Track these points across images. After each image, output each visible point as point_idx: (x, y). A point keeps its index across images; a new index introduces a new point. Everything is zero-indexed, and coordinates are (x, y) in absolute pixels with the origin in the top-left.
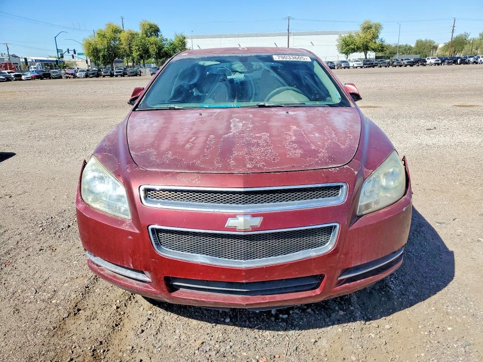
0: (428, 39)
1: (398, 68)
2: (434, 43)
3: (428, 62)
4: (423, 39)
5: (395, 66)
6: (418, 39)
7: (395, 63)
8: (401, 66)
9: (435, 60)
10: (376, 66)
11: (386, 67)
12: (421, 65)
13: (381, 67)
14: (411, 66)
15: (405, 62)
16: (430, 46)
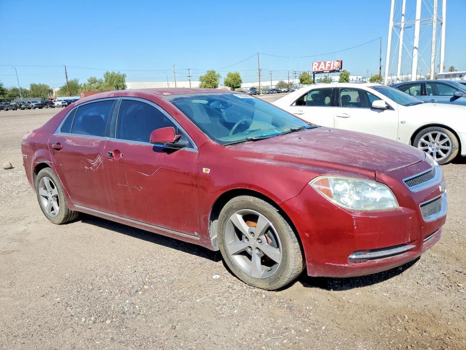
0: (42, 83)
1: (26, 111)
2: (49, 87)
3: (56, 104)
4: (37, 83)
5: (24, 109)
6: (32, 83)
7: (23, 106)
8: (30, 108)
9: (61, 102)
10: (2, 109)
11: (14, 110)
12: (50, 107)
13: (7, 110)
14: (40, 108)
15: (33, 104)
16: (45, 89)
